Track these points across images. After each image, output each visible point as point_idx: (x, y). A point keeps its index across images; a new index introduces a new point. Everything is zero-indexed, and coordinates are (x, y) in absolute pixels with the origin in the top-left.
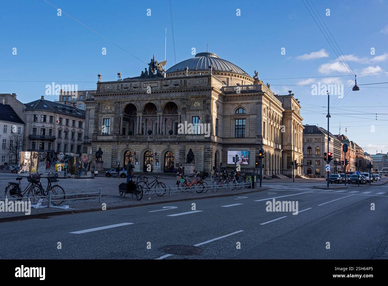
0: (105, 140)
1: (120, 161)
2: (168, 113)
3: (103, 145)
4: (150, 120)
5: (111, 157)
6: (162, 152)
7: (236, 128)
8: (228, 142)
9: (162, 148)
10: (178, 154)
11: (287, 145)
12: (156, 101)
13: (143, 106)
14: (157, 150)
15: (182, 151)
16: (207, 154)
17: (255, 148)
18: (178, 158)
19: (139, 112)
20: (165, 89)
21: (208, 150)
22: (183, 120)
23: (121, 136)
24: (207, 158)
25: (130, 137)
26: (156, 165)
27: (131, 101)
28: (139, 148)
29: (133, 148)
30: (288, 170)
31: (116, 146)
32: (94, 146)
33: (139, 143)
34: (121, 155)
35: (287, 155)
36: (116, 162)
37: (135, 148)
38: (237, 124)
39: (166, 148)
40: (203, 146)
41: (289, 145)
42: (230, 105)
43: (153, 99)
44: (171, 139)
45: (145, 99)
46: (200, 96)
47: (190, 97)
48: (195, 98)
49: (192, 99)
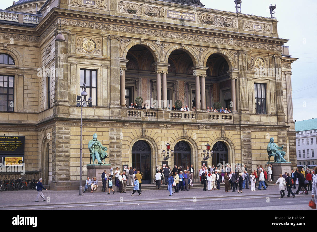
0: (90, 118)
10: (240, 148)
12: (193, 46)
13: (168, 54)
14: (203, 140)
18: (240, 155)
20: (209, 28)
21: (283, 141)
23: (124, 110)
28: (167, 135)
29: (156, 135)
32: (62, 129)
33: (170, 126)
34: (129, 150)
37: (159, 135)
39: (218, 136)
40: (276, 134)
43: (190, 42)
44: (223, 120)
45: (174, 41)
46: (265, 50)
47: (251, 49)
48: (257, 53)
49: (254, 54)
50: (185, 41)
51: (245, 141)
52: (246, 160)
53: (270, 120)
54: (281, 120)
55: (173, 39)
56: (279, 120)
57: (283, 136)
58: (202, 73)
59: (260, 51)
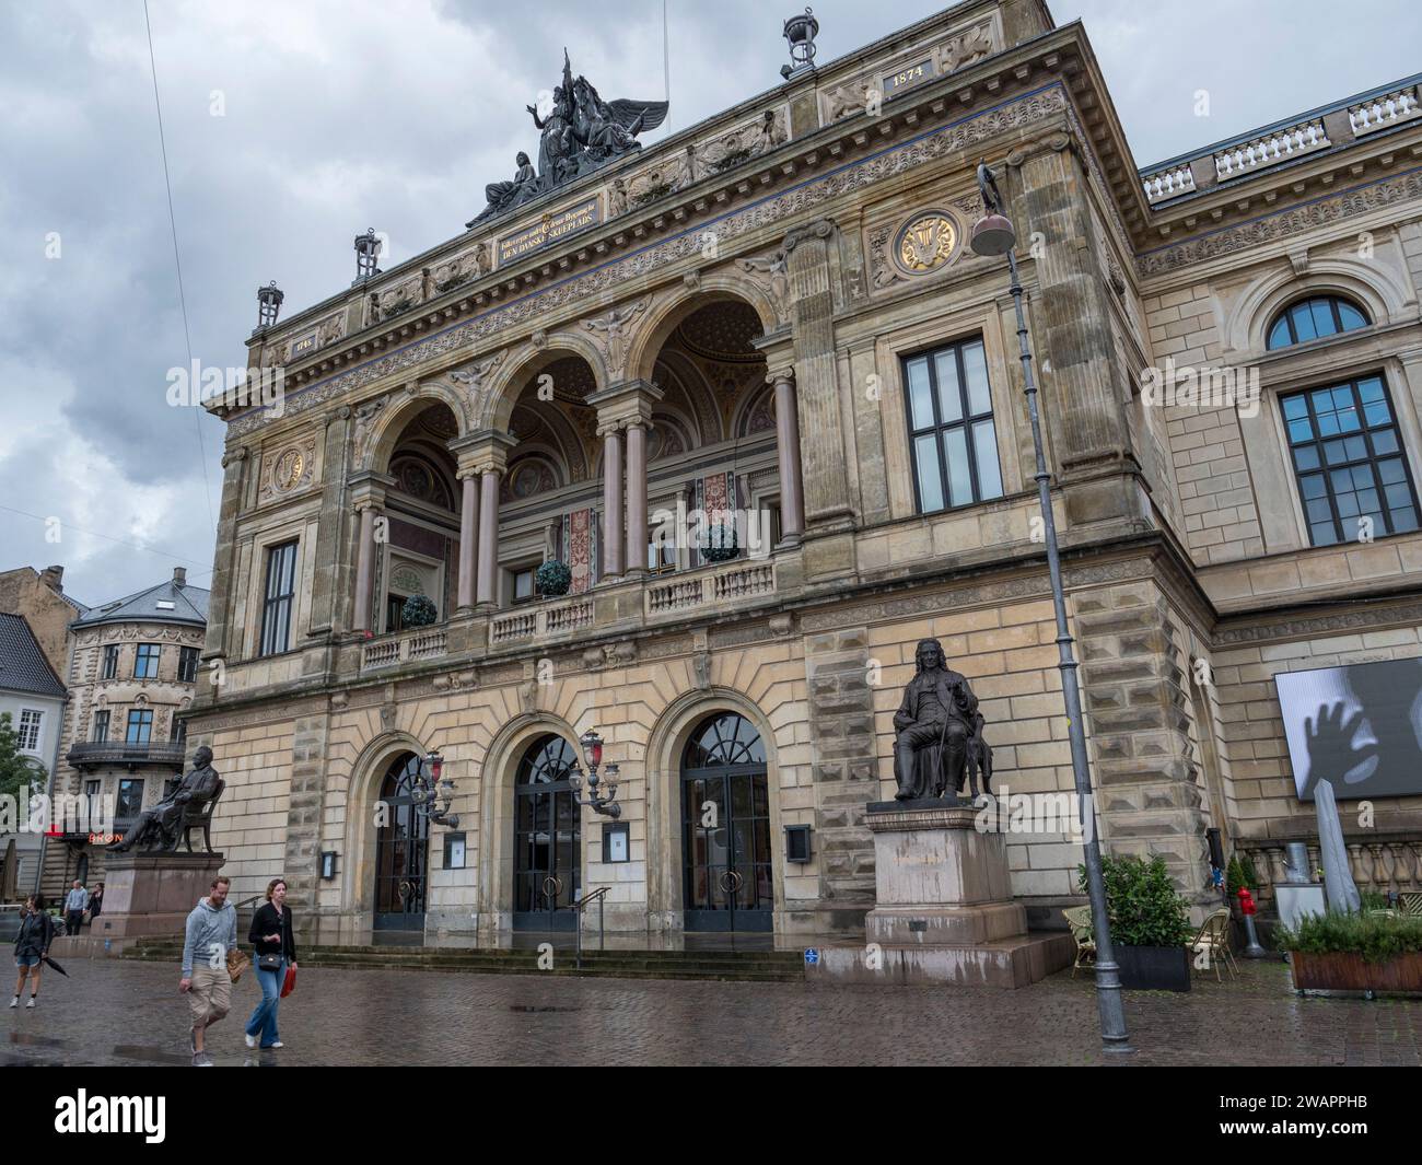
0: (258, 695)
1: (338, 848)
2: (704, 444)
3: (247, 734)
4: (579, 523)
5: (283, 819)
6: (654, 731)
7: (1302, 467)
8: (1259, 592)
9: (648, 693)
10: (804, 733)
12: (585, 321)
13: (496, 394)
14: (611, 715)
15: (837, 698)
16: (1128, 685)
18: (806, 776)
19: (476, 441)
21: (1128, 646)
22: (810, 403)
23: (354, 648)
24: (1138, 737)
25: (413, 643)
26: (606, 858)
27: (421, 380)
29: (432, 724)
31: (316, 726)
33: (472, 677)
34: (348, 792)
36: (312, 859)
38: (1303, 433)
39: (684, 687)
42: (1202, 291)
44: (720, 600)
45: (507, 336)
46: (946, 161)
47: (857, 196)
48: (900, 199)
49: (883, 212)
50: (547, 317)
51: (829, 689)
52: (842, 799)
53: (1007, 529)
54: (1092, 513)
55: (505, 333)
56: (1075, 513)
57: (1121, 609)
58: (618, 416)
59: (907, 180)
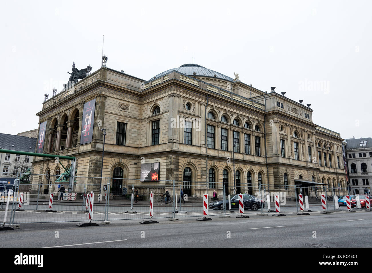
7: (153, 133)
8: (144, 152)
11: (272, 156)
13: (61, 119)
17: (166, 158)
19: (59, 126)
27: (55, 115)
29: (51, 167)
30: (275, 189)
31: (42, 165)
35: (273, 170)
38: (154, 128)
40: (90, 158)
41: (274, 156)
42: (147, 104)
47: (86, 98)
50: (64, 109)
55: (61, 110)
56: (91, 147)
59: (90, 97)
